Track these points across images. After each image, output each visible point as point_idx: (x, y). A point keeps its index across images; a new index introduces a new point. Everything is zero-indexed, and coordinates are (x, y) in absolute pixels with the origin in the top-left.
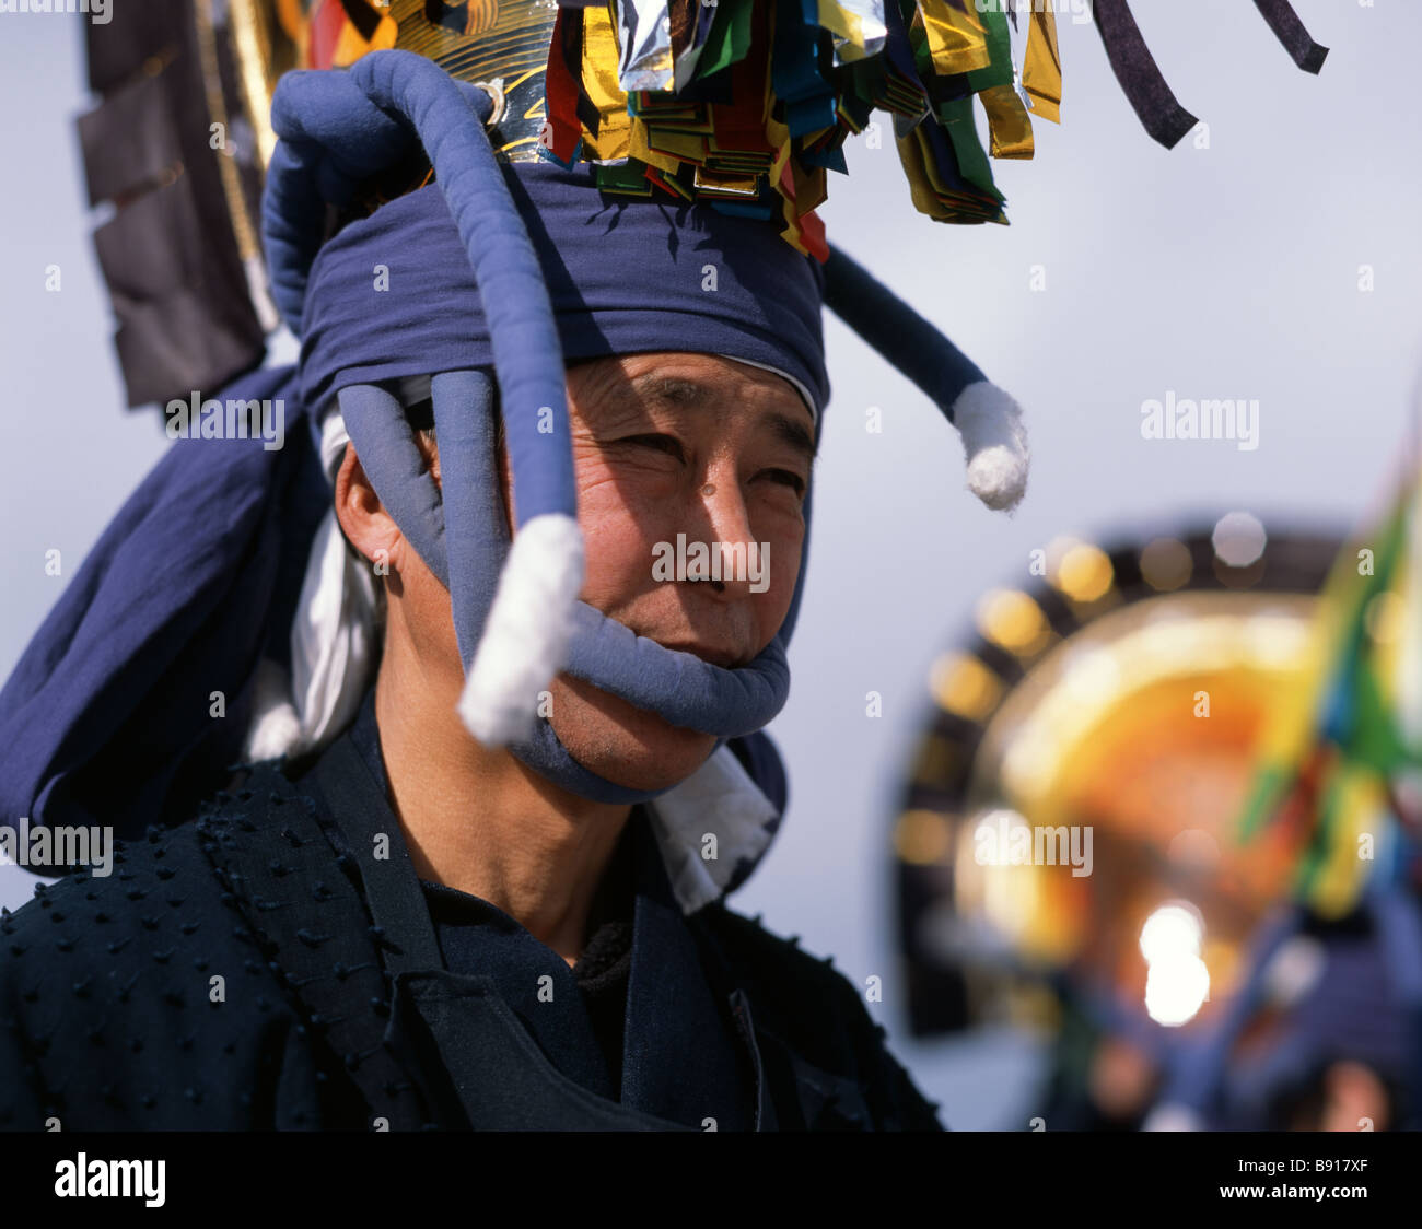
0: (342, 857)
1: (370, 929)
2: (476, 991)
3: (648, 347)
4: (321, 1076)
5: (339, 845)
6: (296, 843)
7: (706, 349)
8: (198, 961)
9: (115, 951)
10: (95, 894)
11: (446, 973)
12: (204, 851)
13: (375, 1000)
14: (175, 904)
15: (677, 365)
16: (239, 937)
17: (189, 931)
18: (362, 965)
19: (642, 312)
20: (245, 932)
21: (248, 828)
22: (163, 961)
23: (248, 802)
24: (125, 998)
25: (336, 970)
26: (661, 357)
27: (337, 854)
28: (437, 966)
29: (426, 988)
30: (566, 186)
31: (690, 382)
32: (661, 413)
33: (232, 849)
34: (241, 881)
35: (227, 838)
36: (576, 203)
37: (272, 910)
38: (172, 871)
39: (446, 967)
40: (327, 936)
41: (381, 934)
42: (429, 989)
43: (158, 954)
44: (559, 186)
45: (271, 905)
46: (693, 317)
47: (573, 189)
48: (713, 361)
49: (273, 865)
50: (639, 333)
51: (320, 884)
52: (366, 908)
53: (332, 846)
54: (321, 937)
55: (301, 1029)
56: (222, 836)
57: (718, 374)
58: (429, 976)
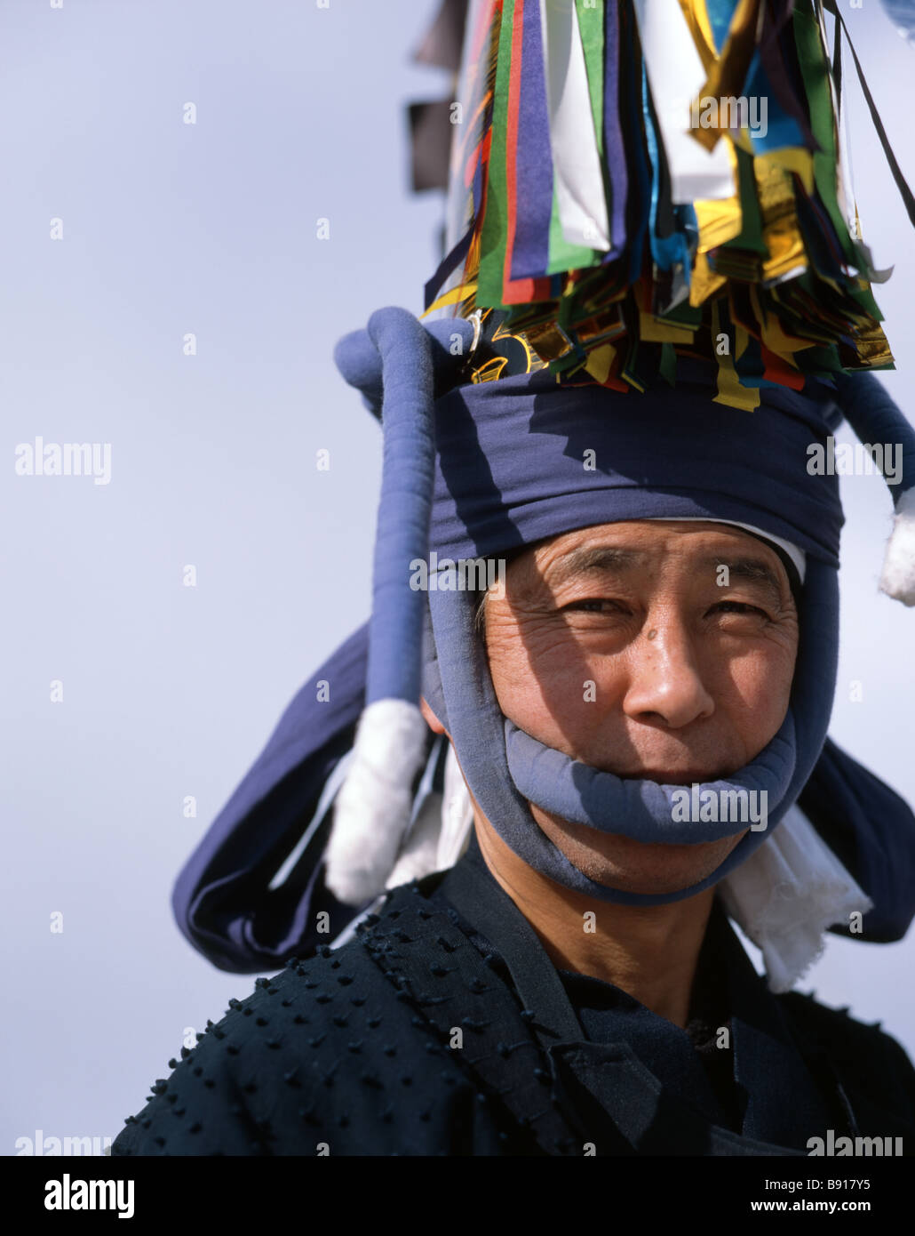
0: (489, 956)
1: (523, 1013)
2: (617, 1057)
3: (575, 525)
4: (503, 1135)
5: (483, 946)
6: (449, 949)
7: (626, 517)
8: (386, 1047)
9: (315, 1045)
10: (289, 1001)
11: (588, 1043)
12: (373, 960)
13: (537, 1071)
14: (358, 1003)
15: (602, 537)
16: (416, 1025)
17: (374, 1025)
18: (520, 1044)
19: (566, 496)
20: (421, 1022)
21: (405, 940)
22: (356, 1051)
23: (397, 920)
24: (329, 1083)
25: (500, 1048)
26: (587, 531)
27: (483, 954)
28: (581, 1039)
29: (573, 1057)
30: (510, 398)
31: (615, 548)
32: (592, 579)
33: (395, 957)
34: (407, 982)
35: (389, 949)
36: (518, 410)
37: (437, 1004)
38: (350, 977)
39: (587, 1037)
40: (487, 1021)
41: (533, 1016)
42: (577, 1059)
43: (351, 1044)
44: (505, 399)
45: (437, 1000)
46: (612, 491)
47: (515, 399)
48: (635, 526)
49: (432, 967)
50: (566, 515)
51: (475, 979)
52: (516, 998)
53: (476, 947)
54: (482, 1023)
55: (481, 1097)
56: (385, 947)
57: (641, 537)
58: (575, 1047)
